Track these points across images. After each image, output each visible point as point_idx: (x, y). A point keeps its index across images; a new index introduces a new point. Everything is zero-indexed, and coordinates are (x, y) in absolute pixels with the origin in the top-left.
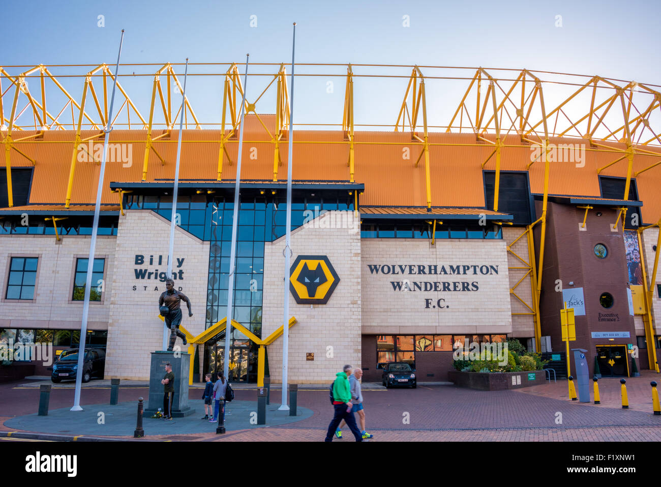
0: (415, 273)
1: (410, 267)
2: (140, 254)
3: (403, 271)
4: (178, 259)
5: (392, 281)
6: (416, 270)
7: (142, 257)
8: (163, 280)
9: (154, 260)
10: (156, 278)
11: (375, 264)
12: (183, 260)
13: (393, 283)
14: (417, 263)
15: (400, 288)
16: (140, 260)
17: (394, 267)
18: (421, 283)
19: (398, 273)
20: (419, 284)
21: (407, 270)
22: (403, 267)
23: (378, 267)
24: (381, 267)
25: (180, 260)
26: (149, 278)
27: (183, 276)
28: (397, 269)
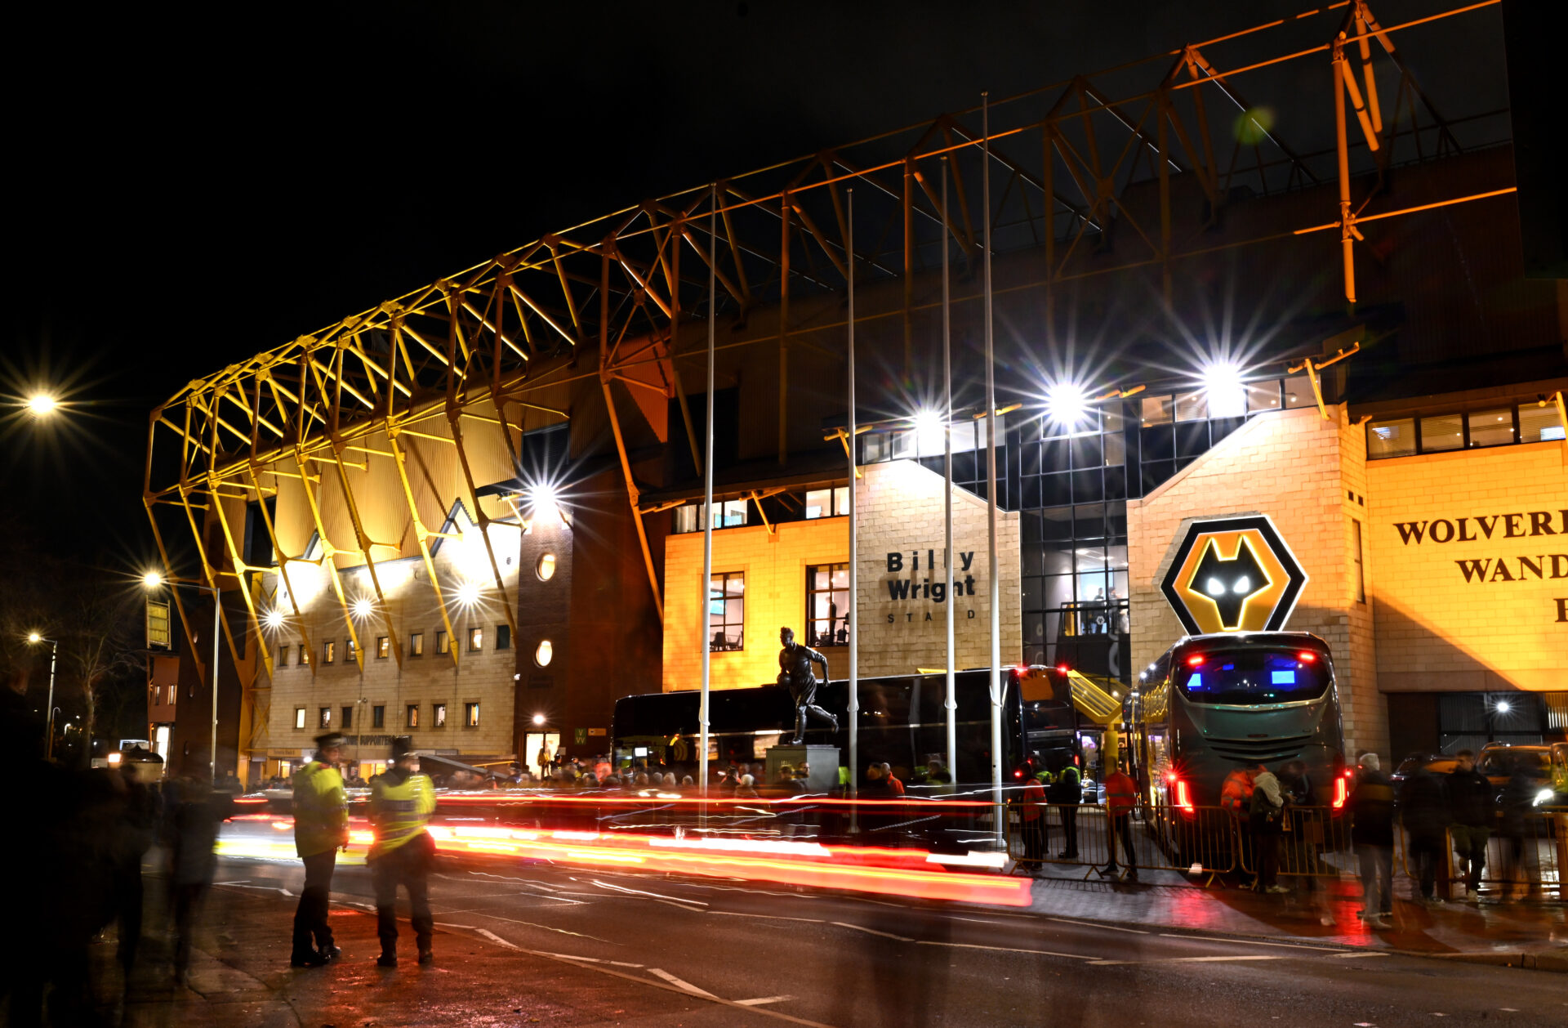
0: (1524, 535)
1: (1509, 518)
2: (895, 551)
3: (1488, 532)
4: (963, 555)
5: (1462, 558)
6: (1526, 524)
7: (899, 556)
8: (939, 597)
9: (919, 562)
10: (926, 595)
11: (1413, 520)
12: (971, 554)
13: (1462, 564)
14: (1526, 509)
15: (1482, 574)
16: (895, 562)
17: (1462, 522)
18: (1541, 557)
19: (1474, 538)
20: (1536, 562)
21: (1500, 527)
22: (1489, 522)
23: (1420, 527)
24: (1428, 526)
25: (967, 556)
26: (914, 596)
27: (976, 586)
28: (1473, 527)
